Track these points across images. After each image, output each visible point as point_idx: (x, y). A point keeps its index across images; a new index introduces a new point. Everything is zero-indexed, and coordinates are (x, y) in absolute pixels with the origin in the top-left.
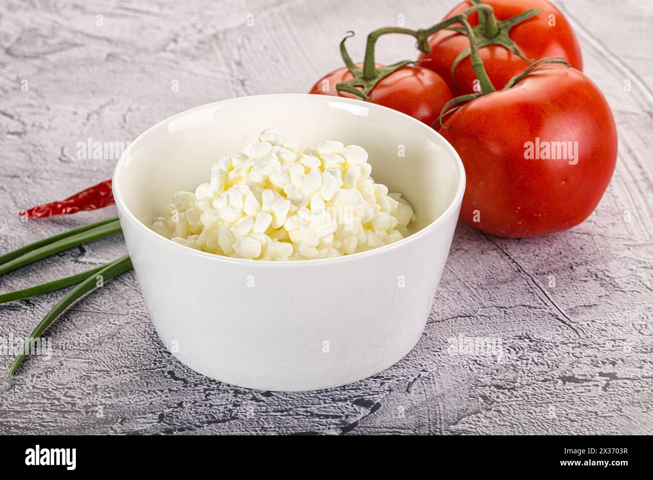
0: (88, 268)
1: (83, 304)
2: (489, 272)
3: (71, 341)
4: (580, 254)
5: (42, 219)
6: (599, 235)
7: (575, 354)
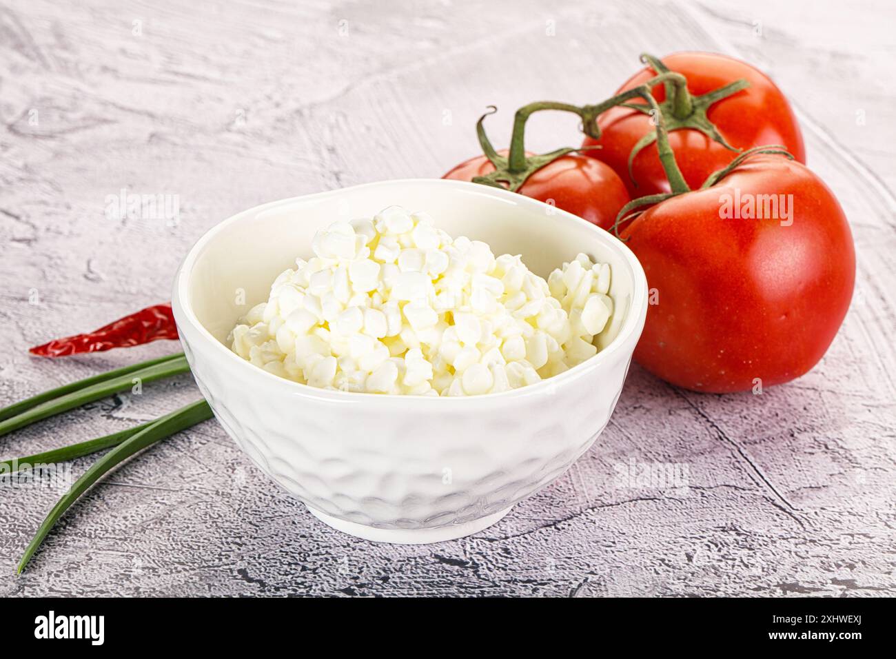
0: (126, 426)
1: (119, 475)
2: (679, 439)
3: (103, 527)
4: (803, 416)
5: (61, 358)
6: (828, 391)
7: (798, 553)
